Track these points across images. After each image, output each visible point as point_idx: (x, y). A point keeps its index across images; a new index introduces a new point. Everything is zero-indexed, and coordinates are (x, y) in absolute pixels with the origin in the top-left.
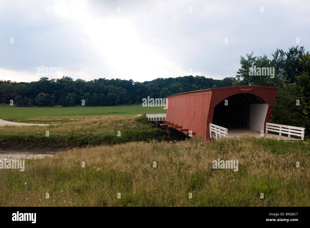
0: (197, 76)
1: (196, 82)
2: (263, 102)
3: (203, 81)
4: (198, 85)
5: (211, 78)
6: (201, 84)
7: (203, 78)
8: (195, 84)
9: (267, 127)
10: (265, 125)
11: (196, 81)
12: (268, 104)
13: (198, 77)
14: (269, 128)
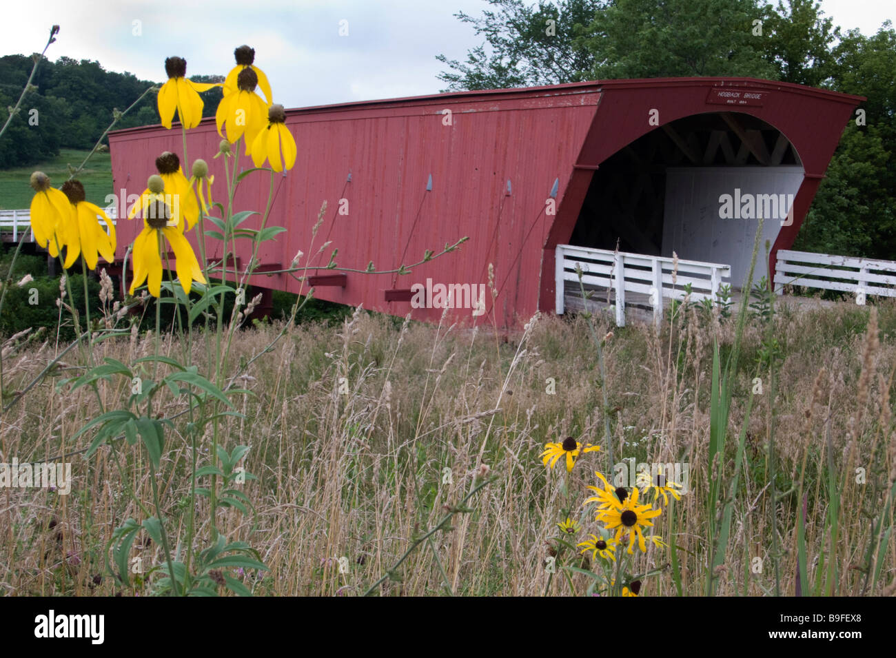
0: (64, 59)
1: (63, 86)
2: (788, 159)
3: (93, 83)
4: (72, 101)
5: (127, 74)
6: (85, 97)
7: (92, 69)
8: (58, 95)
9: (781, 267)
10: (773, 260)
11: (62, 83)
12: (806, 170)
13: (72, 62)
14: (788, 274)
